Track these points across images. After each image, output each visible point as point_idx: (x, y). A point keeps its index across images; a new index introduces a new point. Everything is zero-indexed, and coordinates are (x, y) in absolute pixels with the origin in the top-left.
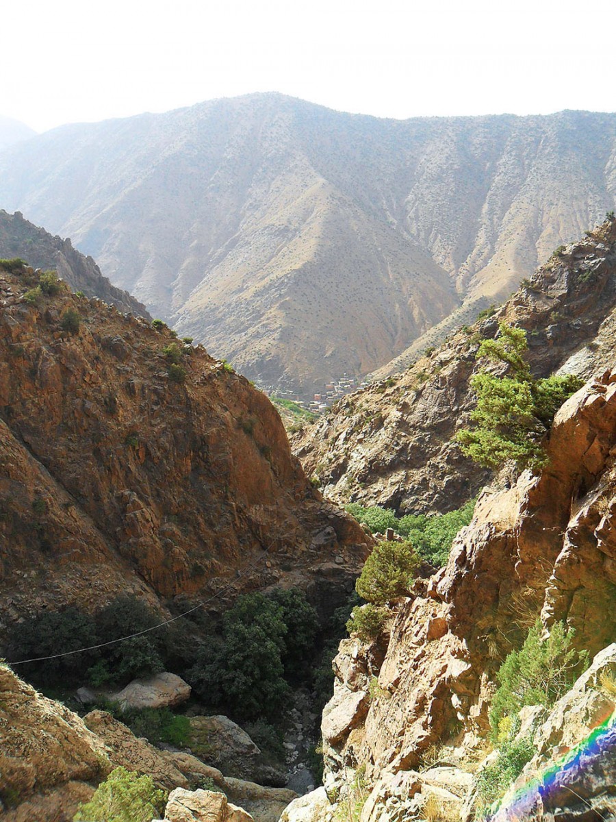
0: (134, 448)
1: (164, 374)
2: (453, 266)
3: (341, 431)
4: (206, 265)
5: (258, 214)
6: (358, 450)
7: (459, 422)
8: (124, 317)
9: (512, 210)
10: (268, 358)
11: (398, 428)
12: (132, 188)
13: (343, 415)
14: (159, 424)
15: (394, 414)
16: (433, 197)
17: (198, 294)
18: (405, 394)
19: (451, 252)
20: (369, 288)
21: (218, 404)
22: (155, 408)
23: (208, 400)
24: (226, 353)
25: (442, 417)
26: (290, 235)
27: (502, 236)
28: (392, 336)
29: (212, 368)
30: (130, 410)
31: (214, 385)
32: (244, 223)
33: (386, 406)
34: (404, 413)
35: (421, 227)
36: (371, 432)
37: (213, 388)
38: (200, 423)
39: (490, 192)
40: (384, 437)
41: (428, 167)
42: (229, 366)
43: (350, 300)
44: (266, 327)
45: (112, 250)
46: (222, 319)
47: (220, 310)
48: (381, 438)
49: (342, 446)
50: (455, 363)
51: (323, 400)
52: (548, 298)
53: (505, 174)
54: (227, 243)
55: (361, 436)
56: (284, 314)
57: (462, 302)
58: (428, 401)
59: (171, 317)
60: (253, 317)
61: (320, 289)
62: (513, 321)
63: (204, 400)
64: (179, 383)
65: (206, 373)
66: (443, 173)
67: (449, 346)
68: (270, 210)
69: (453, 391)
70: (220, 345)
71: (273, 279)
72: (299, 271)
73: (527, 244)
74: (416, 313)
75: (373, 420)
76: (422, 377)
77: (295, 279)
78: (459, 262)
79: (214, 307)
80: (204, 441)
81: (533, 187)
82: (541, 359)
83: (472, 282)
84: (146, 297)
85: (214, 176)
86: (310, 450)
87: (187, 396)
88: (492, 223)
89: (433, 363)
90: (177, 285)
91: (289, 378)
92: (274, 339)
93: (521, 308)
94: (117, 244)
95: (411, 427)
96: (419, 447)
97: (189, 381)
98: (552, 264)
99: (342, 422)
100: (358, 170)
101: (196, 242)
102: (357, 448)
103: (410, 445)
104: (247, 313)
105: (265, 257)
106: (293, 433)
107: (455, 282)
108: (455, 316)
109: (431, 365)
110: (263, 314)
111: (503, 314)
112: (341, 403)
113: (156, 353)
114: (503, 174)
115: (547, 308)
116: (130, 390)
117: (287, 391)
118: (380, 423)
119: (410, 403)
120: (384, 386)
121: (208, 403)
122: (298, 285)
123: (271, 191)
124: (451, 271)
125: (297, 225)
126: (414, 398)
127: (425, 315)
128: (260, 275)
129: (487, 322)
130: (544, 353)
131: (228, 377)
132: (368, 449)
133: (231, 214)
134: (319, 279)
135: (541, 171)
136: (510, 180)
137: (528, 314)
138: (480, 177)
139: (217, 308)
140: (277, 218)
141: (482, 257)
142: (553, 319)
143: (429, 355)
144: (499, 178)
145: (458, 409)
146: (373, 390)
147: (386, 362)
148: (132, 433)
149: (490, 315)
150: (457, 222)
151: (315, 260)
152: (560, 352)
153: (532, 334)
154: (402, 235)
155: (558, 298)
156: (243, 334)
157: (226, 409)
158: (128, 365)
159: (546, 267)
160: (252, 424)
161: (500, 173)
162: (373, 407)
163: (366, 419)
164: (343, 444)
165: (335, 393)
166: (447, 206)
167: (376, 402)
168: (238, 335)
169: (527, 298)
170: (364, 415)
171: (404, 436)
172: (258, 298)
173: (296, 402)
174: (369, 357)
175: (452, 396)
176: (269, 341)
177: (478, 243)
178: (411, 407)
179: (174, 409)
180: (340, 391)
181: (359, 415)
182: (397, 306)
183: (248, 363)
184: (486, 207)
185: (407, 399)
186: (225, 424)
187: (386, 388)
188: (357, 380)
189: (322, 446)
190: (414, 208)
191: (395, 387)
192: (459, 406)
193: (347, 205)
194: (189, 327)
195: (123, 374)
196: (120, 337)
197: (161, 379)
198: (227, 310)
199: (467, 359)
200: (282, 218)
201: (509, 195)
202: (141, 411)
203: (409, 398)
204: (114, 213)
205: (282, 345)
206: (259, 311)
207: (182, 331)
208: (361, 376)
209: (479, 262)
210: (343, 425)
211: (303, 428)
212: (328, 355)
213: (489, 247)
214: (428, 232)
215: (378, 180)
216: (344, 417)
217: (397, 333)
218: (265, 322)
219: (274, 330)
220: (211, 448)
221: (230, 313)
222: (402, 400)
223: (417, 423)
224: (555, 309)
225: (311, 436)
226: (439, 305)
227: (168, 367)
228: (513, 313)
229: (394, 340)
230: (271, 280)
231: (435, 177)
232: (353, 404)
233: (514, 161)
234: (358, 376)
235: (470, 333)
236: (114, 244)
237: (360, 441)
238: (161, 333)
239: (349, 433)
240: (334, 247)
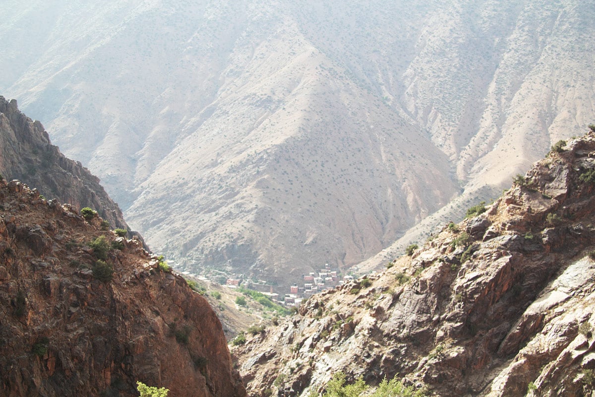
0: (41, 357)
1: (87, 272)
2: (453, 150)
3: (307, 335)
4: (177, 135)
5: (238, 82)
6: (324, 360)
7: (440, 333)
8: (48, 204)
9: (523, 90)
10: (240, 243)
11: (370, 337)
12: (99, 46)
13: (311, 316)
14: (76, 329)
15: (366, 320)
16: (433, 72)
17: (166, 166)
18: (380, 298)
19: (452, 133)
20: (359, 169)
21: (149, 307)
22: (73, 310)
23: (137, 302)
24: (192, 235)
25: (421, 327)
26: (273, 106)
27: (510, 119)
28: (382, 223)
29: (145, 265)
30: (42, 312)
31: (145, 286)
32: (223, 90)
33: (359, 310)
34: (378, 319)
35: (420, 105)
36: (339, 339)
37: (145, 289)
38: (126, 328)
39: (498, 71)
40: (354, 346)
41: (430, 40)
42: (166, 263)
43: (337, 181)
44: (240, 207)
45: (71, 112)
46: (191, 196)
47: (189, 185)
48: (350, 348)
49: (307, 354)
50: (438, 265)
51: (300, 293)
52: (545, 197)
53: (516, 51)
54: (202, 111)
55: (328, 344)
56: (261, 194)
57: (463, 190)
58: (405, 307)
59: (133, 191)
60: (226, 195)
61: (303, 168)
62: (504, 222)
63: (133, 302)
64: (105, 282)
65: (138, 271)
66: (447, 47)
67: (433, 245)
68: (252, 78)
69: (434, 298)
70: (187, 225)
71: (251, 154)
72: (280, 146)
73: (538, 129)
74: (410, 199)
75: (342, 325)
76: (401, 278)
77: (276, 155)
78: (460, 146)
79: (183, 181)
80: (129, 350)
81: (547, 66)
82: (535, 266)
83: (475, 168)
84: (106, 167)
85: (192, 38)
86: (272, 356)
87: (112, 297)
88: (499, 104)
89: (414, 263)
90: (143, 155)
91: (262, 266)
92: (248, 221)
93: (514, 208)
94: (77, 106)
95: (385, 336)
96: (393, 361)
97: (117, 280)
98: (550, 160)
99: (309, 325)
100: (352, 39)
101: (167, 108)
102: (323, 357)
103: (383, 358)
104: (220, 191)
105: (244, 129)
106: (254, 335)
107: (455, 168)
108: (454, 206)
109: (412, 265)
110: (238, 193)
111: (494, 212)
112: (310, 303)
113: (81, 246)
114: (513, 51)
115: (542, 208)
116: (44, 289)
117: (260, 280)
118: (350, 330)
119: (385, 308)
120: (358, 287)
121: (137, 306)
122: (278, 162)
123: (254, 57)
124: (451, 155)
125: (281, 96)
126: (391, 302)
127: (420, 202)
128: (236, 148)
129: (475, 220)
130: (539, 260)
131: (163, 276)
132: (335, 360)
133: (209, 80)
134: (302, 156)
135: (557, 50)
136: (520, 58)
137: (522, 214)
138: (487, 53)
139: (186, 183)
140: (260, 87)
141: (487, 141)
142: (550, 221)
143: (410, 254)
144: (509, 55)
145: (439, 318)
146: (346, 290)
147: (374, 252)
148: (42, 339)
149: (480, 213)
150: (459, 101)
151: (299, 135)
152: (557, 260)
153: (526, 237)
154: (397, 113)
155: (556, 198)
156: (214, 213)
157: (157, 314)
158: (45, 260)
159: (544, 163)
160: (188, 332)
161: (510, 50)
162: (345, 310)
163: (335, 324)
164: (309, 351)
165: (315, 286)
166: (450, 83)
167: (349, 305)
168: (208, 215)
169: (520, 197)
170: (334, 319)
171: (377, 347)
172: (234, 175)
173: (269, 294)
174: (355, 246)
175: (432, 302)
176: (242, 223)
177: (482, 124)
178: (386, 312)
179: (95, 312)
180: (320, 284)
181: (328, 318)
182: (389, 191)
183: (217, 247)
184: (492, 87)
185: (382, 303)
186: (154, 331)
187: (361, 288)
188: (340, 272)
189: (285, 351)
190: (413, 84)
191: (370, 289)
192: (440, 315)
193: (337, 76)
194: (152, 203)
195: (38, 270)
196: (39, 227)
197: (84, 276)
198: (197, 186)
199: (451, 262)
200: (265, 87)
201: (519, 74)
202: (56, 314)
203: (384, 302)
204: (76, 72)
205: (256, 229)
206: (233, 189)
207: (144, 207)
208: (345, 268)
209: (484, 146)
210: (310, 328)
211: (266, 330)
212: (309, 241)
213: (495, 130)
214: (427, 111)
215: (375, 51)
216: (313, 319)
217: (387, 221)
218: (239, 201)
219: (248, 211)
220: (136, 359)
221: (201, 190)
222: (376, 304)
223: (393, 332)
224: (552, 210)
225: (273, 340)
226: (437, 192)
227: (94, 263)
228: (505, 212)
229: (383, 228)
230: (249, 155)
231: (438, 51)
232: (322, 305)
233: (526, 37)
234: (342, 268)
235: (456, 231)
236: (74, 106)
237: (327, 349)
238: (90, 223)
239: (316, 339)
240: (321, 122)
